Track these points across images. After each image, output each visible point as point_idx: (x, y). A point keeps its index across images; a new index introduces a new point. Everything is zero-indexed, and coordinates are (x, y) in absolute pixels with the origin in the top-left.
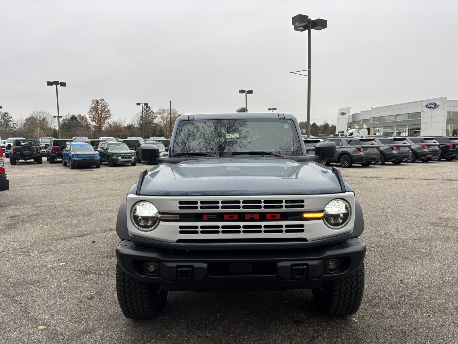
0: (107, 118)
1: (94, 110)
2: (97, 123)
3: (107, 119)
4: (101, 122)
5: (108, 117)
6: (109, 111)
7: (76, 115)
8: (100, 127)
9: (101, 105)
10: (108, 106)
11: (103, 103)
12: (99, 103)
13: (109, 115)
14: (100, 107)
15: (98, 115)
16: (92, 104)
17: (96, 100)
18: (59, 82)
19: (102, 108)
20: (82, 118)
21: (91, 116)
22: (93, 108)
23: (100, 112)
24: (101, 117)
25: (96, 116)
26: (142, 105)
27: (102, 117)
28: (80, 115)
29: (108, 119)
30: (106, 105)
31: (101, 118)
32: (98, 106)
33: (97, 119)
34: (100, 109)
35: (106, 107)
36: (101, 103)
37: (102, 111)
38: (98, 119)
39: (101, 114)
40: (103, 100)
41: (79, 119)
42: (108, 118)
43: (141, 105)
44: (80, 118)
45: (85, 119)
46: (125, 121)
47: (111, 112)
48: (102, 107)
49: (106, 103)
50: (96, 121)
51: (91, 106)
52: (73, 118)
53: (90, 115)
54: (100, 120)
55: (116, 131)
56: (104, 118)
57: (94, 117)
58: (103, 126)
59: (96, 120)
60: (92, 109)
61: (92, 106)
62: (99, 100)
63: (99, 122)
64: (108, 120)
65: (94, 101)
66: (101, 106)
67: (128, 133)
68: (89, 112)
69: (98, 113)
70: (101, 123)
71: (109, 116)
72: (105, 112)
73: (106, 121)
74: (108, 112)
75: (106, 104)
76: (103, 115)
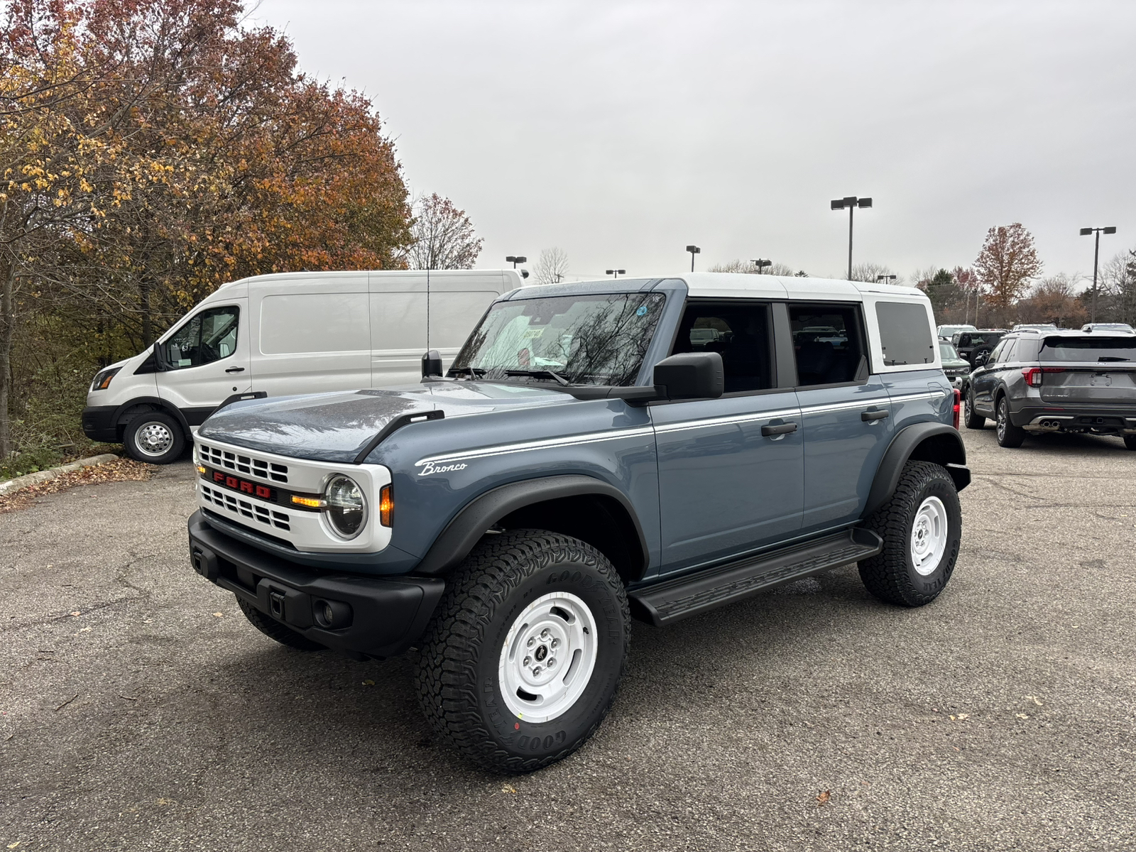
0: (1025, 272)
1: (992, 254)
2: (997, 288)
3: (1025, 274)
4: (1007, 284)
5: (1029, 269)
6: (1032, 254)
7: (949, 270)
8: (1004, 296)
9: (1011, 239)
10: (1031, 242)
11: (1019, 235)
12: (1008, 235)
13: (1031, 265)
14: (1008, 244)
15: (1002, 267)
16: (987, 240)
17: (1000, 229)
18: (855, 198)
19: (1012, 248)
20: (964, 276)
21: (982, 270)
22: (990, 249)
23: (1006, 258)
24: (1009, 271)
25: (995, 270)
26: (1098, 234)
27: (1013, 272)
28: (960, 270)
29: (1029, 276)
30: (1025, 239)
31: (1009, 273)
32: (1004, 242)
33: (997, 278)
34: (1008, 250)
35: (1025, 243)
36: (1012, 236)
37: (1012, 256)
38: (1001, 278)
39: (1010, 263)
40: (1019, 226)
41: (956, 278)
42: (1029, 273)
43: (1094, 233)
44: (958, 277)
45: (971, 278)
46: (1074, 279)
47: (1038, 256)
48: (1014, 244)
49: (1025, 233)
50: (995, 284)
51: (985, 243)
52: (941, 277)
53: (979, 268)
54: (1006, 280)
55: (1045, 308)
56: (1017, 272)
57: (989, 271)
58: (1013, 295)
59: (994, 280)
60: (986, 253)
61: (987, 244)
62: (1007, 228)
63: (1002, 284)
64: (1027, 277)
65: (994, 230)
66: (1013, 241)
67: (1082, 312)
68: (978, 260)
69: (1001, 262)
70: (1007, 287)
71: (1032, 268)
72: (1022, 259)
73: (1022, 280)
74: (1030, 257)
75: (1028, 235)
76: (1016, 266)
